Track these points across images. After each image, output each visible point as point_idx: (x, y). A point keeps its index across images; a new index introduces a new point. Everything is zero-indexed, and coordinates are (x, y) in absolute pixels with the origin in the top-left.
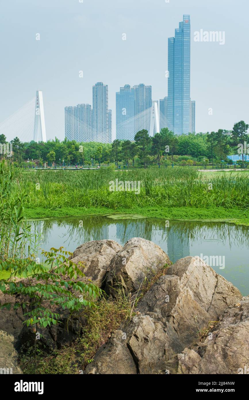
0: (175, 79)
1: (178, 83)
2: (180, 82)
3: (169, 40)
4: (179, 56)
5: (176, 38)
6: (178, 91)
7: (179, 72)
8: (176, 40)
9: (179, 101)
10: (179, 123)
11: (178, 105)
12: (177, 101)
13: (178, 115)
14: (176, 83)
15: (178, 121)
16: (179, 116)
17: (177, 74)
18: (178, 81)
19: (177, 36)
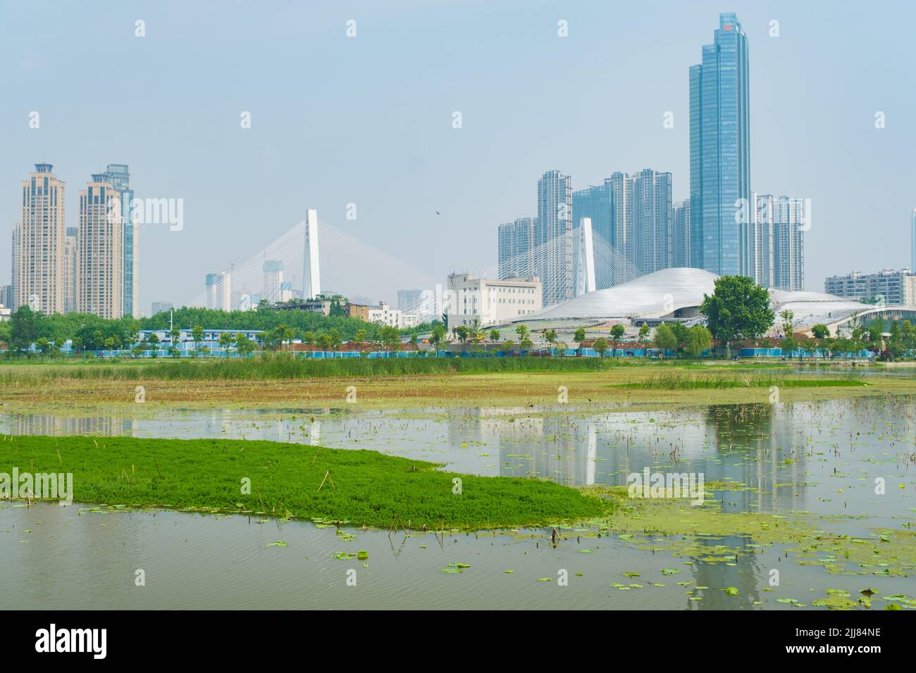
0: (704, 157)
1: (709, 165)
2: (714, 164)
3: (692, 70)
4: (711, 106)
5: (705, 66)
6: (710, 183)
7: (712, 142)
8: (704, 71)
9: (712, 205)
10: (712, 256)
11: (710, 215)
12: (709, 206)
13: (710, 237)
14: (705, 165)
15: (712, 251)
16: (713, 240)
17: (709, 147)
18: (710, 160)
19: (708, 61)
